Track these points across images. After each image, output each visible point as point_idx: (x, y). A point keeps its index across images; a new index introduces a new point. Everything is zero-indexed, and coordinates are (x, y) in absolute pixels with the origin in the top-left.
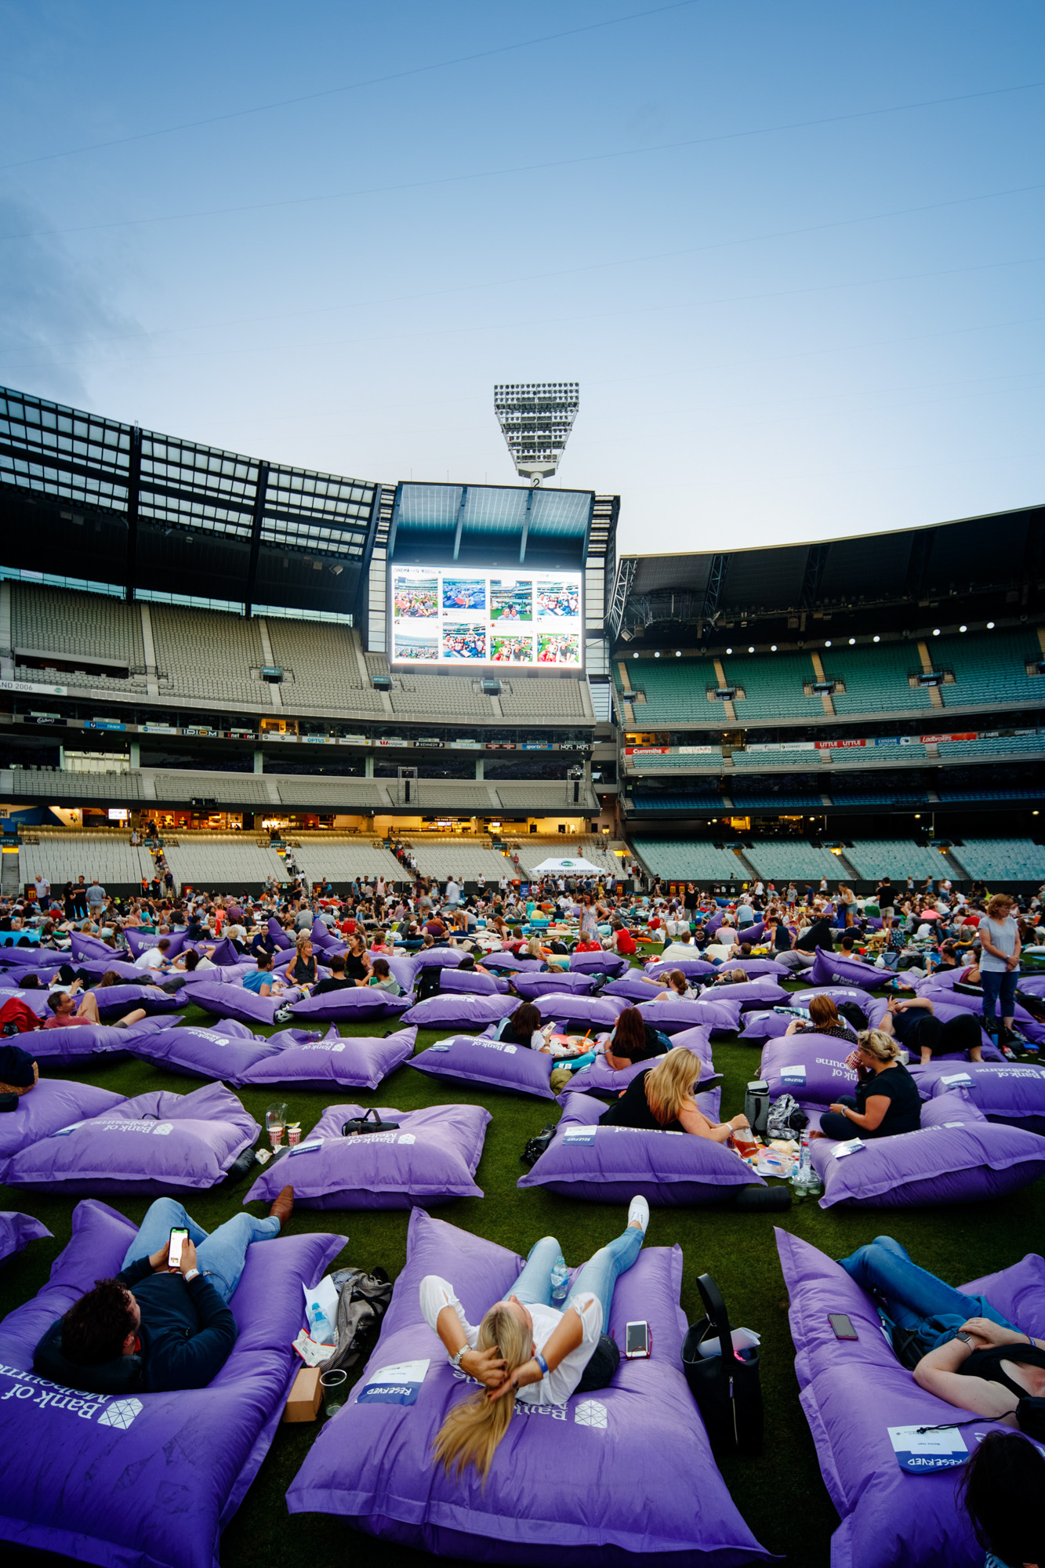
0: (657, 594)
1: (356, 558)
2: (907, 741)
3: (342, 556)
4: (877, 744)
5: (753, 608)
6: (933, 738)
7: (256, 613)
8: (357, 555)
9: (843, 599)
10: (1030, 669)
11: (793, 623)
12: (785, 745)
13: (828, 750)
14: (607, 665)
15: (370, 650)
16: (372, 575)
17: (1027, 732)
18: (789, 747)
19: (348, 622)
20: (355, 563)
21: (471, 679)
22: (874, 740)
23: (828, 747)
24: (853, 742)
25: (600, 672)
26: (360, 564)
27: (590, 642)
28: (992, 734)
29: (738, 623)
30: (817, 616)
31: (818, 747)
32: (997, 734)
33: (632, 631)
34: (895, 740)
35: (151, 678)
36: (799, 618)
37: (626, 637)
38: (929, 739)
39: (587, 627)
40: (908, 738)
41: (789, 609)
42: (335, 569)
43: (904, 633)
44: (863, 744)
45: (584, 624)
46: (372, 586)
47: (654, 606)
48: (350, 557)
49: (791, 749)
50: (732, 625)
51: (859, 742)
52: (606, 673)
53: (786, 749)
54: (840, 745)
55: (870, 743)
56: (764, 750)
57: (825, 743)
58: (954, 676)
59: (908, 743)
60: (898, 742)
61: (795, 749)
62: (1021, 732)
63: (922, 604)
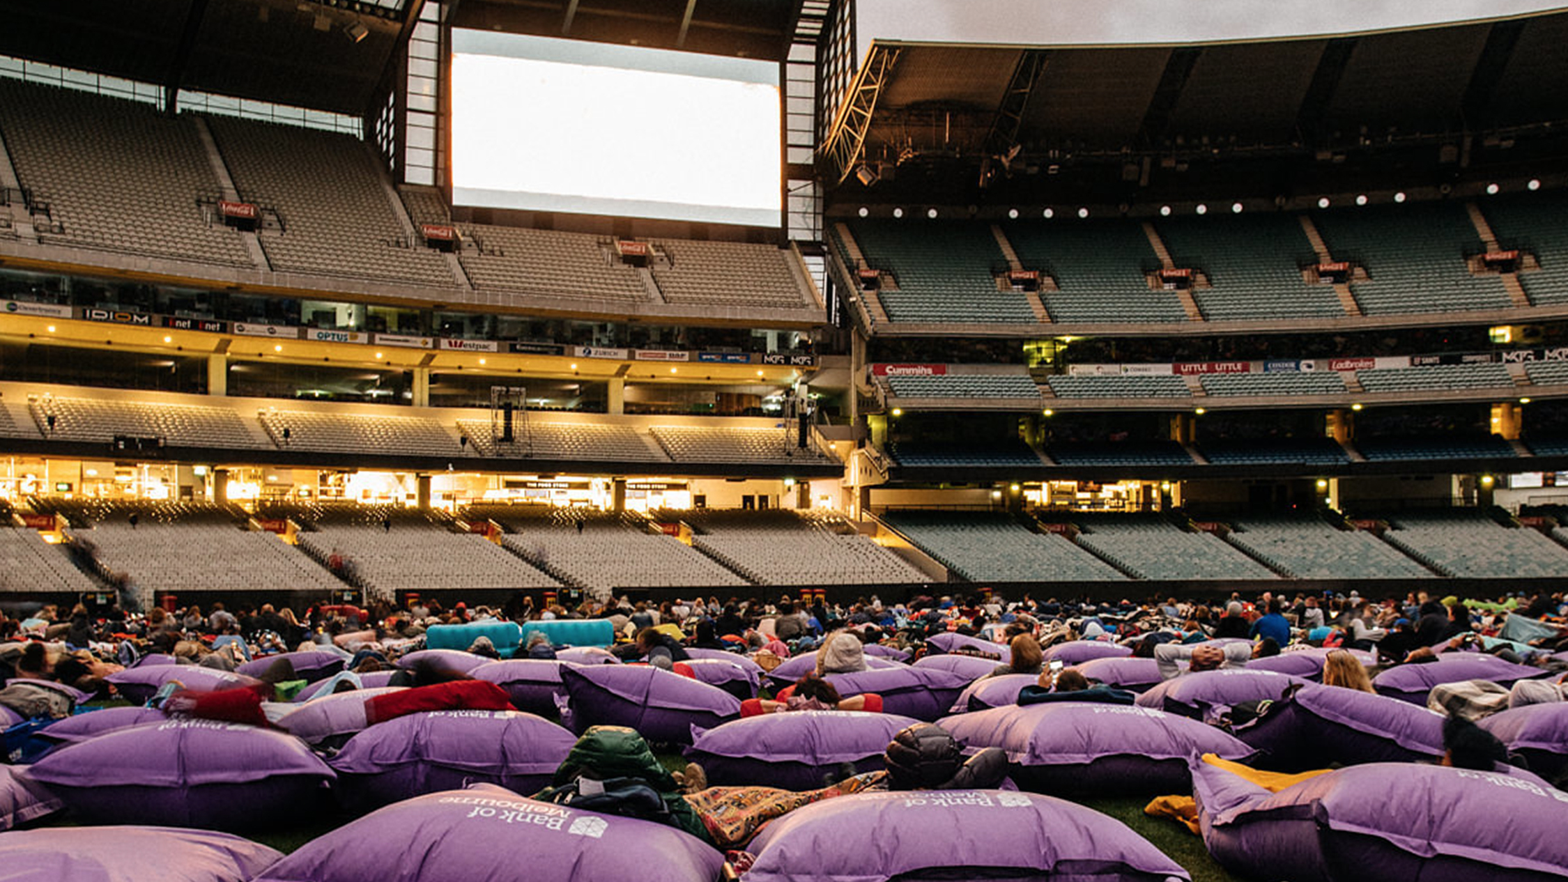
0: (922, 111)
1: (392, 15)
2: (1310, 366)
3: (368, 9)
4: (1266, 369)
5: (1069, 143)
6: (1348, 364)
7: (186, 106)
8: (394, 10)
9: (1205, 140)
10: (1472, 265)
11: (1130, 172)
12: (1129, 366)
13: (1195, 377)
14: (820, 225)
15: (407, 180)
16: (414, 48)
17: (1478, 358)
18: (1134, 370)
19: (356, 132)
20: (390, 23)
21: (595, 238)
22: (1261, 364)
23: (1193, 373)
24: (1231, 365)
25: (808, 237)
26: (398, 26)
27: (792, 184)
28: (1430, 360)
29: (1044, 167)
30: (1168, 163)
31: (1177, 370)
32: (1436, 359)
33: (874, 169)
34: (1293, 365)
35: (19, 210)
36: (1140, 164)
37: (864, 177)
38: (1341, 365)
39: (790, 161)
40: (1312, 362)
41: (1124, 150)
42: (354, 32)
43: (1277, 201)
44: (1245, 369)
45: (784, 155)
46: (413, 67)
47: (913, 130)
48: (381, 13)
49: (1139, 374)
50: (1035, 169)
51: (1239, 366)
52: (819, 237)
53: (1130, 374)
54: (1211, 370)
55: (1256, 368)
56: (1096, 374)
57: (1189, 367)
58: (1366, 269)
59: (1312, 370)
60: (1297, 368)
61: (1145, 374)
62: (1471, 358)
63: (1321, 156)
